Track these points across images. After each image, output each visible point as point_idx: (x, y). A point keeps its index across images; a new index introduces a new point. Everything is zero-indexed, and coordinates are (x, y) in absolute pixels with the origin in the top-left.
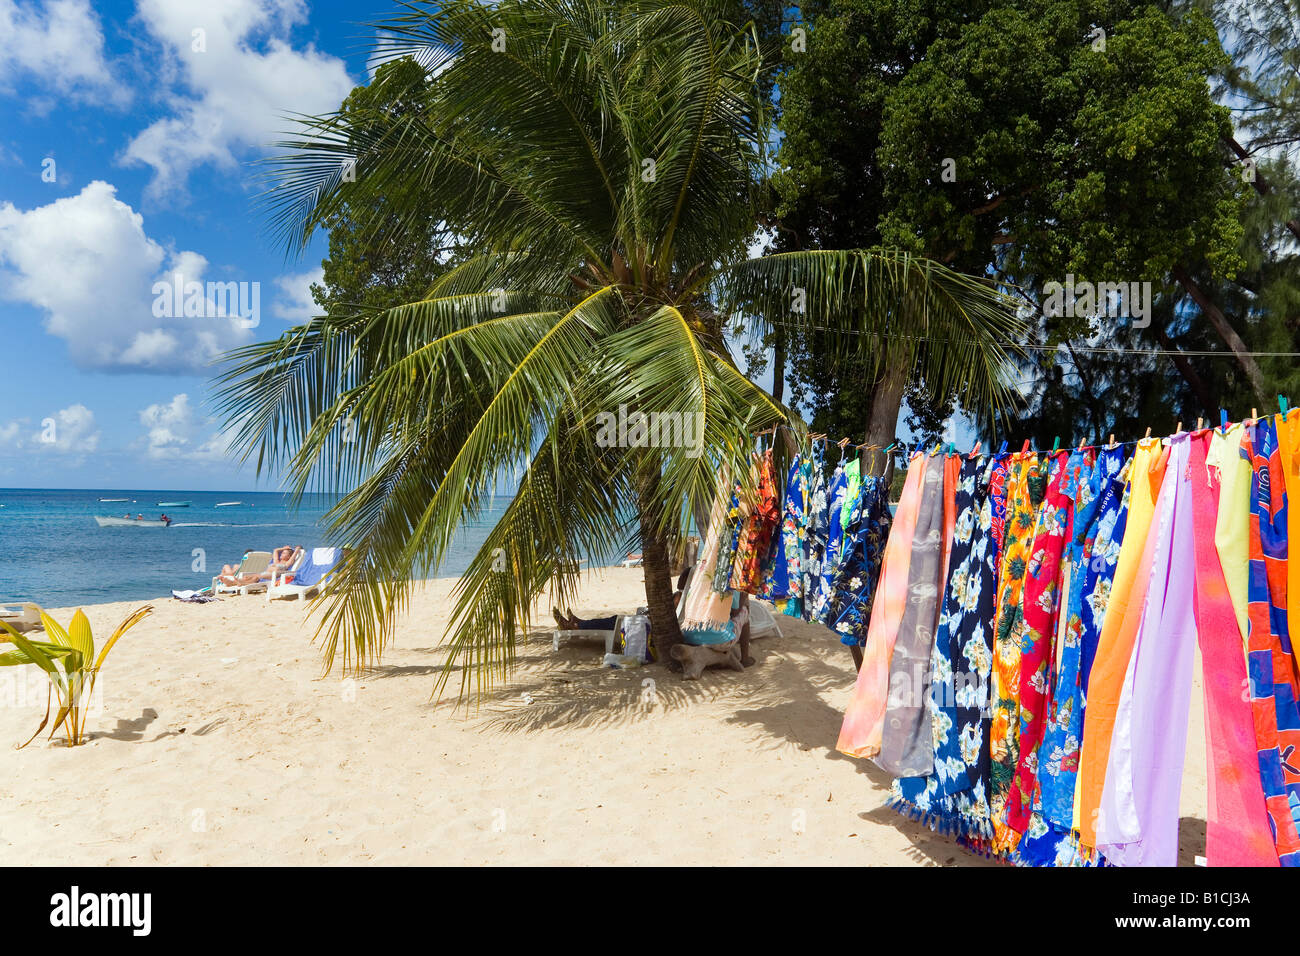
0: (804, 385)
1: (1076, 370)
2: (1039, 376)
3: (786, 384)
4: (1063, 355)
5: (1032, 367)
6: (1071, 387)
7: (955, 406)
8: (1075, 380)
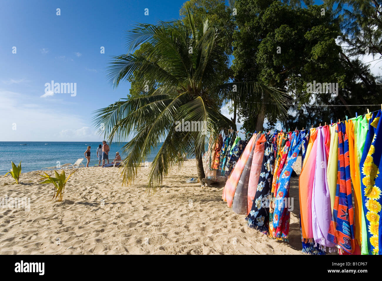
0: (241, 115)
1: (307, 111)
2: (298, 112)
3: (237, 115)
4: (304, 107)
5: (296, 110)
6: (305, 115)
7: (278, 120)
8: (306, 113)
